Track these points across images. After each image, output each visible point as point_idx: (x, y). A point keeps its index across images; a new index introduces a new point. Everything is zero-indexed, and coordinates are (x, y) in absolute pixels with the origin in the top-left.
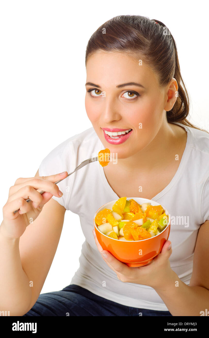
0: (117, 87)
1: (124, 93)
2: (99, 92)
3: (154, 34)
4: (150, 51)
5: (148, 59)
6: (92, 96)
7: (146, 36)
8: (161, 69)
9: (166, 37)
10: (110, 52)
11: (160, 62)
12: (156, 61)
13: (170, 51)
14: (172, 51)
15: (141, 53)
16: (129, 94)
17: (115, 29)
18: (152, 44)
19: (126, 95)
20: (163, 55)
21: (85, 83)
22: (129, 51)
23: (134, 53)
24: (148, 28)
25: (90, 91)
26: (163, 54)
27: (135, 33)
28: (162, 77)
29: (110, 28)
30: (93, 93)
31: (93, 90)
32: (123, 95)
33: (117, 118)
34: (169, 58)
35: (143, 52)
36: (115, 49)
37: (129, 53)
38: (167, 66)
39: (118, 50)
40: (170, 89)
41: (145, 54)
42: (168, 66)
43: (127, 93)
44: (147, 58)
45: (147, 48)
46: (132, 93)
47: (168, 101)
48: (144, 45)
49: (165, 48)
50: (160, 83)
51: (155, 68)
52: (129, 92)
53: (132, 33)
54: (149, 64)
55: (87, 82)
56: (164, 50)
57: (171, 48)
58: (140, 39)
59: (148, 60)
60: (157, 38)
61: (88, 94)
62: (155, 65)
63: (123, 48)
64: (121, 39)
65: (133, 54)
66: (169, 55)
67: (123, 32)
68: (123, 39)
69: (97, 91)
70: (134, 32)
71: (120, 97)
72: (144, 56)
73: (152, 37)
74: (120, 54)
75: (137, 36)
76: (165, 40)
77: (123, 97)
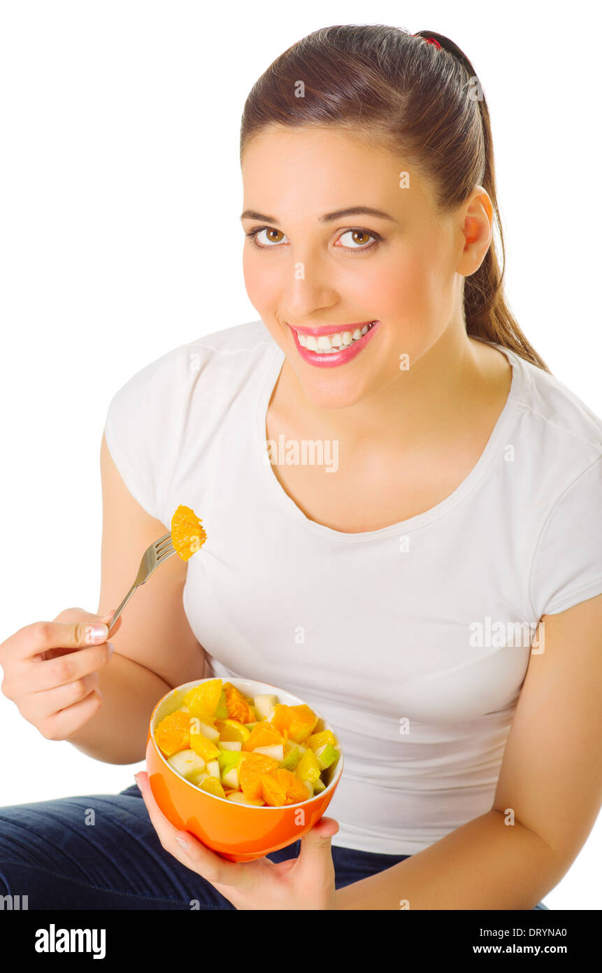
0: (319, 220)
1: (342, 234)
2: (276, 234)
3: (418, 73)
4: (407, 123)
5: (403, 144)
6: (260, 246)
7: (395, 83)
8: (439, 169)
9: (451, 81)
10: (300, 129)
11: (436, 149)
12: (423, 147)
13: (463, 119)
14: (469, 117)
15: (382, 127)
16: (356, 236)
17: (310, 68)
18: (412, 102)
19: (348, 240)
20: (443, 131)
21: (241, 213)
22: (349, 125)
23: (363, 129)
24: (402, 61)
25: (253, 233)
26: (441, 128)
27: (366, 77)
28: (443, 187)
29: (298, 65)
30: (263, 237)
31: (260, 229)
32: (338, 239)
33: (326, 302)
34: (462, 138)
35: (387, 127)
36: (313, 121)
37: (349, 130)
38: (455, 160)
39: (319, 123)
40: (469, 215)
41: (391, 130)
42: (460, 158)
43: (350, 233)
44: (400, 142)
45: (399, 115)
46: (361, 234)
47: (466, 249)
48: (388, 106)
49: (449, 110)
50: (439, 205)
51: (422, 166)
52: (354, 231)
53: (356, 76)
54: (405, 156)
55: (246, 210)
56: (446, 115)
57: (466, 109)
58: (377, 91)
59: (401, 147)
60: (424, 88)
61: (250, 240)
62: (422, 158)
63: (331, 116)
64: (325, 95)
65: (360, 131)
66: (460, 128)
67: (332, 76)
68: (332, 94)
69: (272, 234)
70: (361, 74)
71: (330, 245)
72: (391, 137)
73: (411, 83)
74: (325, 132)
75: (368, 84)
76: (447, 91)
77: (341, 246)
